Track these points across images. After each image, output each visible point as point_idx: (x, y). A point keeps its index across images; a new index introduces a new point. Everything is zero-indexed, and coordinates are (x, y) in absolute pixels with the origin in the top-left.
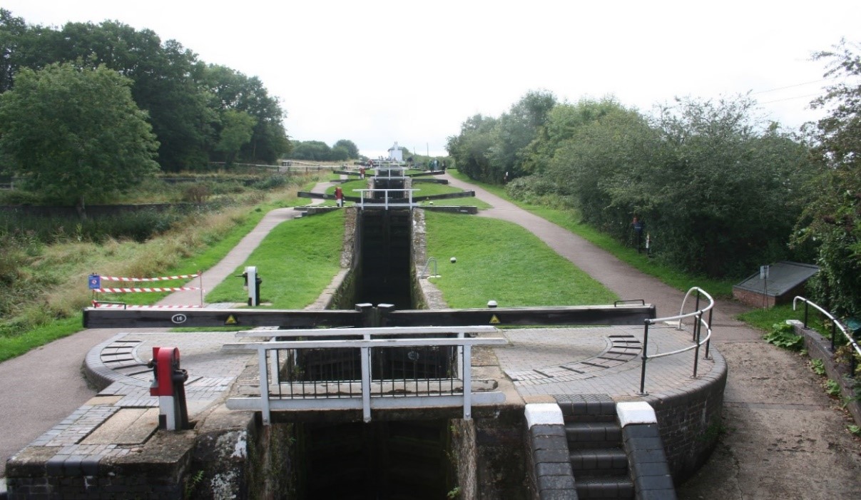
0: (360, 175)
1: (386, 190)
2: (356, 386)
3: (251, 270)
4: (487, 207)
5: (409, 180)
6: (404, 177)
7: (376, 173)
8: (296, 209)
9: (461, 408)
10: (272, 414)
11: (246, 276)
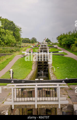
0: (37, 46)
1: (43, 50)
2: (34, 98)
3: (11, 70)
4: (66, 54)
5: (48, 48)
6: (47, 47)
7: (41, 46)
8: (22, 55)
9: (58, 105)
10: (15, 105)
11: (10, 72)
